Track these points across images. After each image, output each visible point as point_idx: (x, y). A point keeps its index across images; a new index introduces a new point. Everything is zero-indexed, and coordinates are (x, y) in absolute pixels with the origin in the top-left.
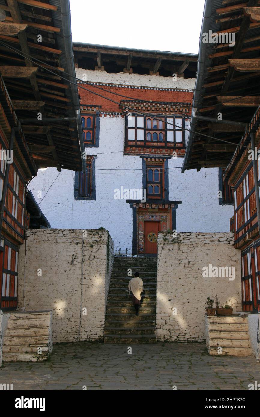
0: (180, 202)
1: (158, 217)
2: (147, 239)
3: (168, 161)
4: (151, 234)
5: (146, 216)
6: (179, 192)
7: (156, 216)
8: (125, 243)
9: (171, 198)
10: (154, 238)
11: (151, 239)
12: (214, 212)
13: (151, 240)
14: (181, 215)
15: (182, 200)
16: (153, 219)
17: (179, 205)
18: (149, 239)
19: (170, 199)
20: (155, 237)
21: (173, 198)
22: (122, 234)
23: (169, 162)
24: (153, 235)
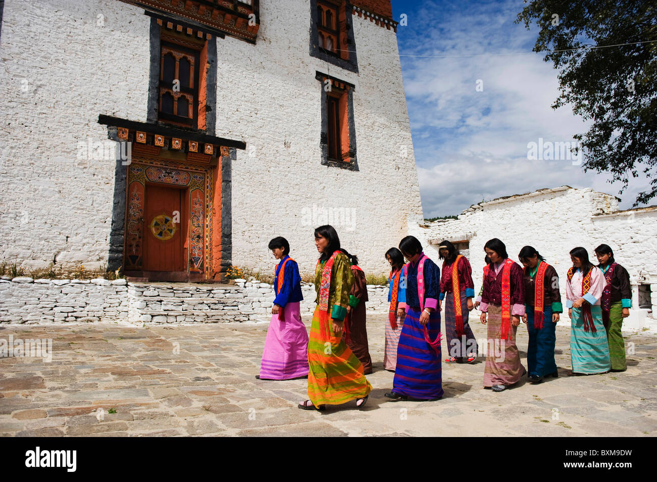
0: (242, 145)
1: (184, 176)
2: (149, 231)
3: (217, 44)
4: (160, 219)
5: (152, 170)
6: (241, 121)
7: (178, 172)
8: (85, 241)
9: (221, 131)
10: (168, 230)
11: (159, 231)
12: (312, 179)
13: (160, 234)
14: (244, 177)
15: (246, 141)
16: (169, 180)
17: (239, 152)
18: (153, 230)
19: (219, 134)
20: (170, 228)
21: (226, 131)
22: (79, 211)
23: (219, 46)
24: (166, 222)
